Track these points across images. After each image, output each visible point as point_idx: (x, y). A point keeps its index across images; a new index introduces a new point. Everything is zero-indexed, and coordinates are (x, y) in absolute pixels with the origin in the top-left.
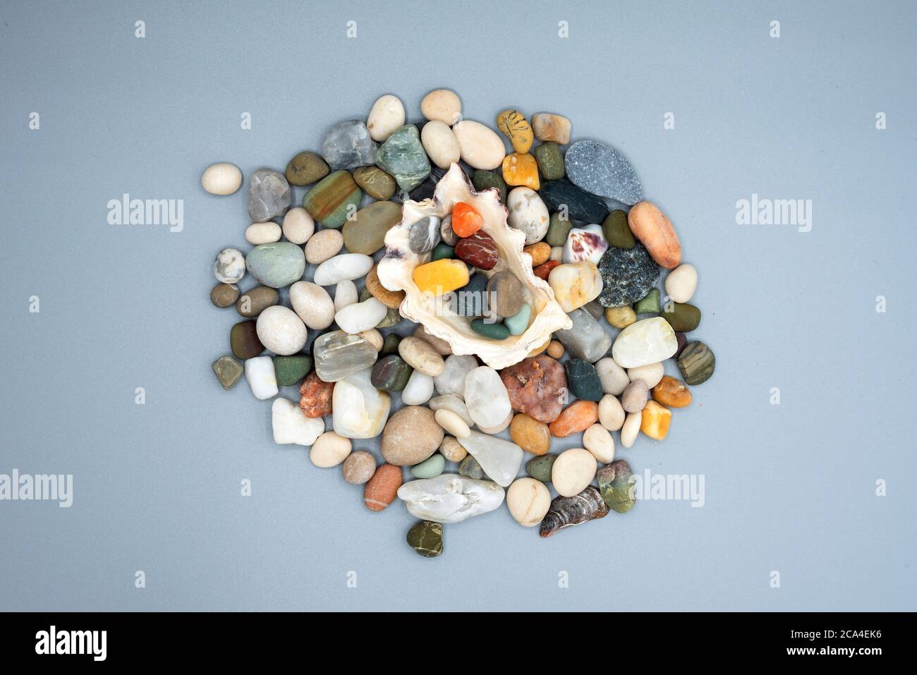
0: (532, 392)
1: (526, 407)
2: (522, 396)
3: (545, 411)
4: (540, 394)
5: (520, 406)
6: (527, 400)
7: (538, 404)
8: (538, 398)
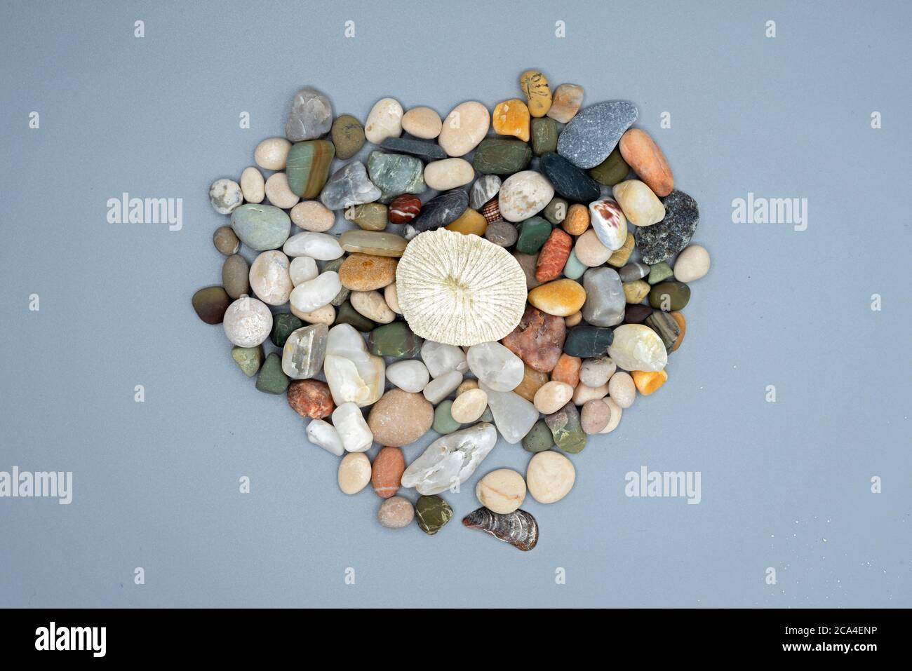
0: (531, 338)
1: (523, 352)
2: (521, 340)
3: (542, 358)
4: (539, 341)
5: (518, 350)
6: (525, 345)
7: (535, 351)
8: (537, 344)
